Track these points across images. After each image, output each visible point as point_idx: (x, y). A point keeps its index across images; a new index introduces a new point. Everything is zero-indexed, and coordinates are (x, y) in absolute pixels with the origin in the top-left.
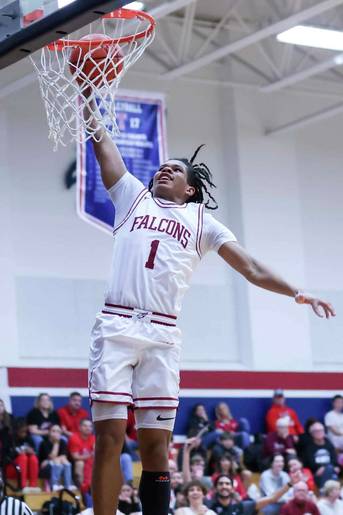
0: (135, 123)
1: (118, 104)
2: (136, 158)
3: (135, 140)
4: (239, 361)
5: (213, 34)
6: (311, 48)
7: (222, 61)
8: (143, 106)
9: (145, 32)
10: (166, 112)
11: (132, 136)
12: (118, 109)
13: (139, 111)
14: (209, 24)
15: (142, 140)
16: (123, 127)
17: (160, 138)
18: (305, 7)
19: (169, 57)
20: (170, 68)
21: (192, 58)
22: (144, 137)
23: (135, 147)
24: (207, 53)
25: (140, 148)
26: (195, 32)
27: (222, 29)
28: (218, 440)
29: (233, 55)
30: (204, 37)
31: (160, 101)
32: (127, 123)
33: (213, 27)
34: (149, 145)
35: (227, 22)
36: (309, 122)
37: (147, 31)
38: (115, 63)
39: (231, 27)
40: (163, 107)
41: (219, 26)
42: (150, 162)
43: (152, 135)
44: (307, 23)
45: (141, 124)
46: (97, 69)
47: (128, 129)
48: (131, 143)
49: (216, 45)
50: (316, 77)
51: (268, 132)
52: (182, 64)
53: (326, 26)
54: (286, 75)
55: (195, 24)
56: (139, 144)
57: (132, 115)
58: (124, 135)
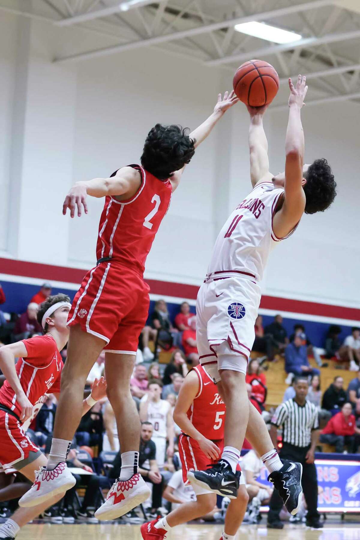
36: (92, 56)
50: (103, 19)
51: (55, 60)
54: (77, 13)
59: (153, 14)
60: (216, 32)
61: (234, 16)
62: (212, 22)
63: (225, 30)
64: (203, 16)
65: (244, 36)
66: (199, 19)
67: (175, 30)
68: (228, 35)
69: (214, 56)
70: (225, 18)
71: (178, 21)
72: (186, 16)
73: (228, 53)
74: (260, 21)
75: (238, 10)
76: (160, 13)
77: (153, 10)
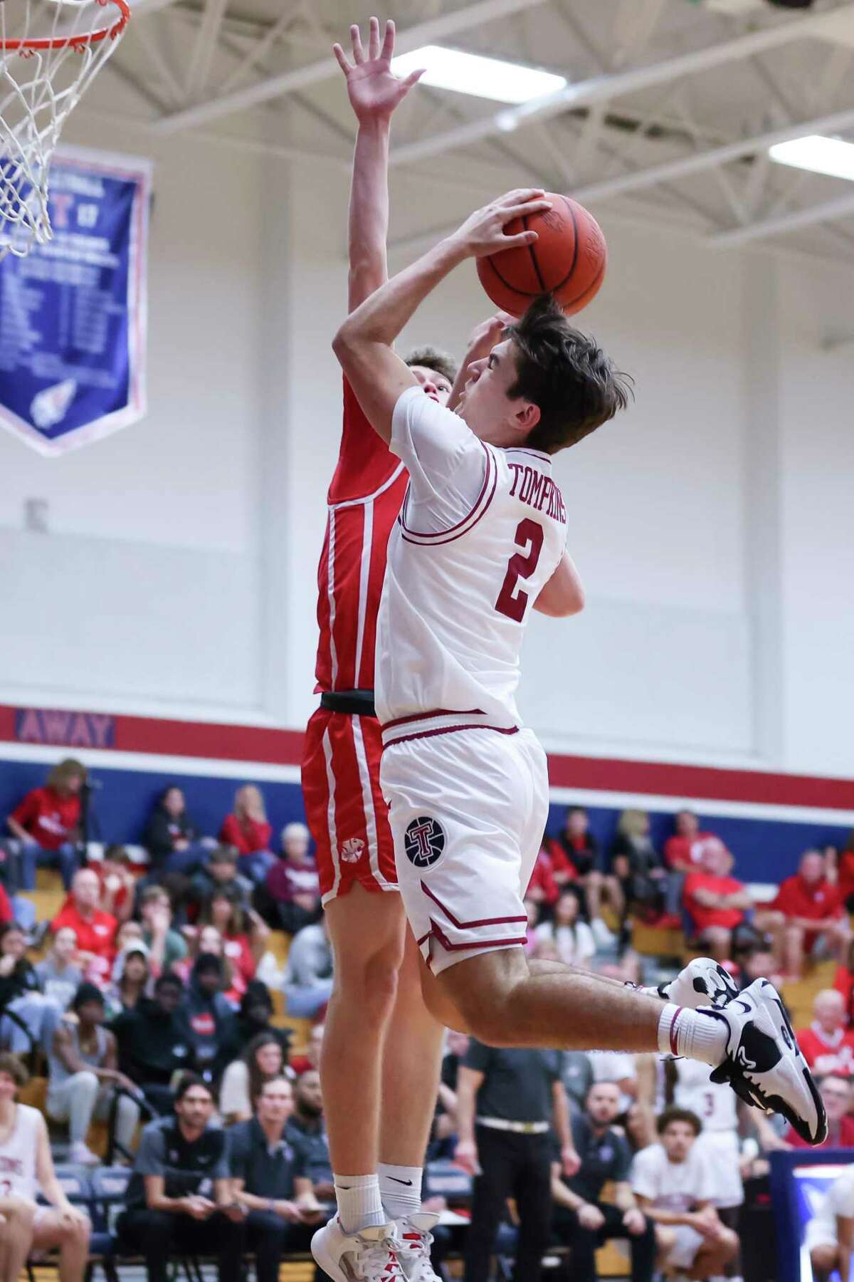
0: (87, 215)
1: (57, 175)
2: (83, 287)
3: (85, 250)
4: (260, 707)
5: (260, 50)
6: (451, 93)
7: (273, 104)
8: (107, 183)
9: (107, 31)
10: (152, 199)
11: (79, 240)
12: (56, 183)
13: (97, 191)
14: (251, 27)
15: (99, 252)
16: (61, 220)
17: (133, 249)
18: (448, 8)
19: (167, 89)
20: (167, 110)
21: (213, 94)
22: (102, 244)
23: (83, 263)
24: (243, 86)
25: (93, 266)
26: (223, 43)
27: (278, 42)
28: (206, 862)
29: (296, 96)
30: (240, 55)
31: (140, 176)
32: (72, 215)
33: (260, 36)
34: (111, 261)
35: (290, 27)
37: (110, 27)
38: (56, 93)
39: (296, 39)
40: (147, 188)
41: (272, 34)
42: (108, 295)
43: (119, 242)
44: (451, 41)
45: (100, 219)
46: (17, 98)
47: (74, 227)
48: (75, 255)
49: (264, 72)
50: (462, 151)
52: (192, 103)
53: (487, 51)
55: (224, 28)
56: (93, 258)
57: (82, 199)
58: (63, 238)
59: (578, 133)
60: (728, 166)
61: (768, 127)
62: (717, 143)
63: (749, 160)
64: (695, 130)
65: (793, 173)
66: (685, 137)
67: (632, 166)
68: (757, 173)
69: (724, 222)
70: (745, 133)
71: (635, 144)
72: (655, 132)
73: (760, 213)
74: (829, 134)
75: (776, 111)
76: (594, 129)
77: (576, 122)
